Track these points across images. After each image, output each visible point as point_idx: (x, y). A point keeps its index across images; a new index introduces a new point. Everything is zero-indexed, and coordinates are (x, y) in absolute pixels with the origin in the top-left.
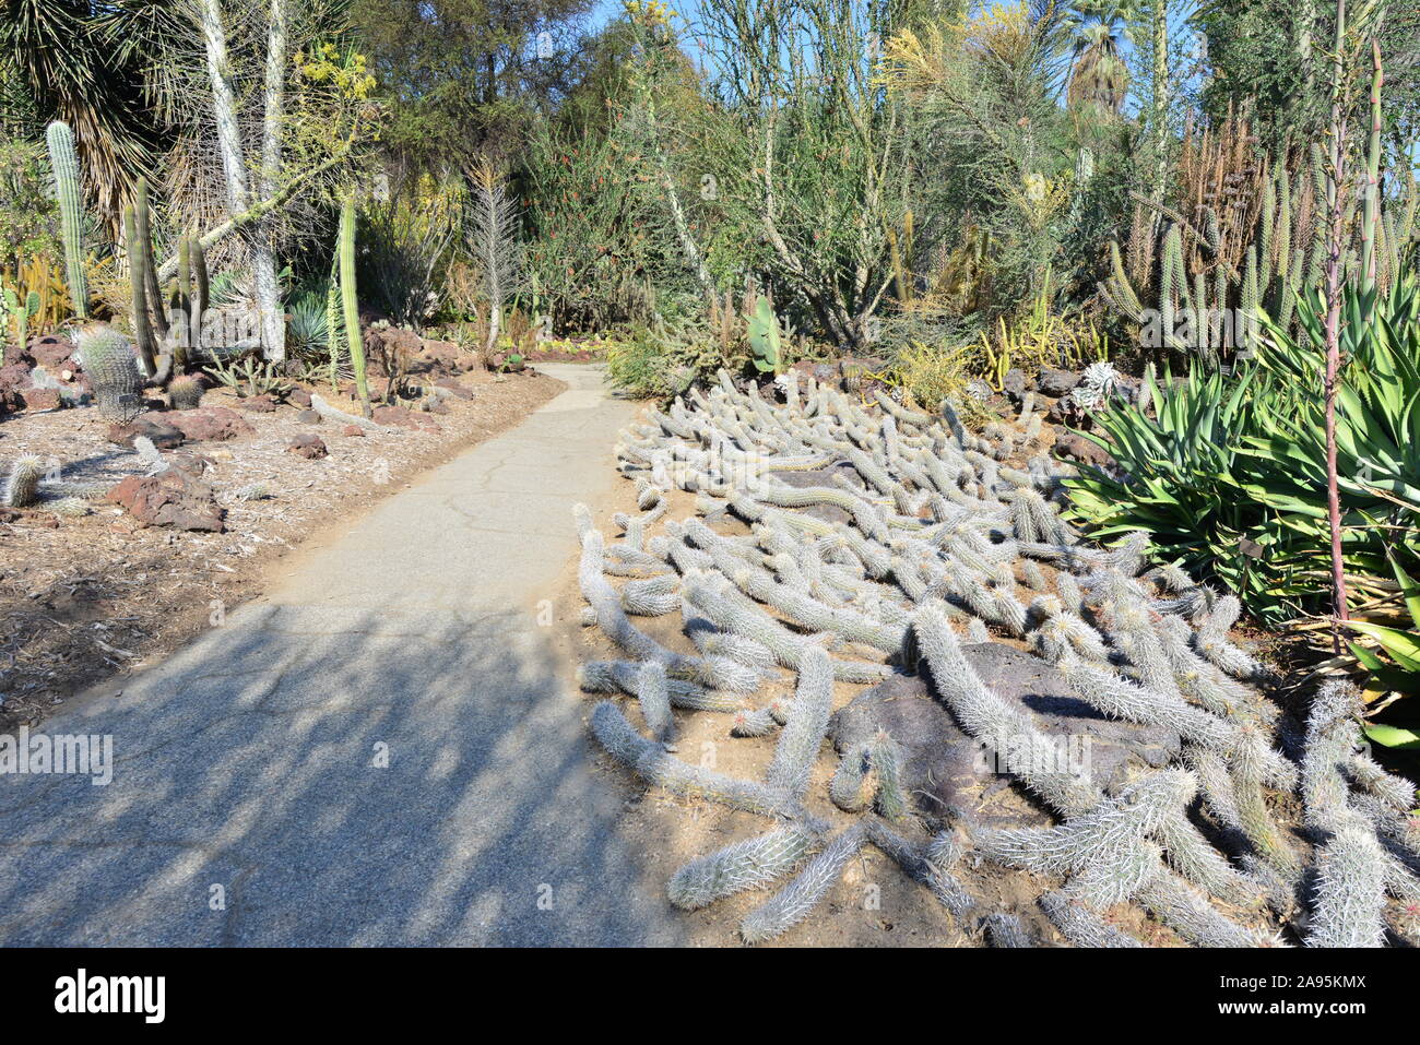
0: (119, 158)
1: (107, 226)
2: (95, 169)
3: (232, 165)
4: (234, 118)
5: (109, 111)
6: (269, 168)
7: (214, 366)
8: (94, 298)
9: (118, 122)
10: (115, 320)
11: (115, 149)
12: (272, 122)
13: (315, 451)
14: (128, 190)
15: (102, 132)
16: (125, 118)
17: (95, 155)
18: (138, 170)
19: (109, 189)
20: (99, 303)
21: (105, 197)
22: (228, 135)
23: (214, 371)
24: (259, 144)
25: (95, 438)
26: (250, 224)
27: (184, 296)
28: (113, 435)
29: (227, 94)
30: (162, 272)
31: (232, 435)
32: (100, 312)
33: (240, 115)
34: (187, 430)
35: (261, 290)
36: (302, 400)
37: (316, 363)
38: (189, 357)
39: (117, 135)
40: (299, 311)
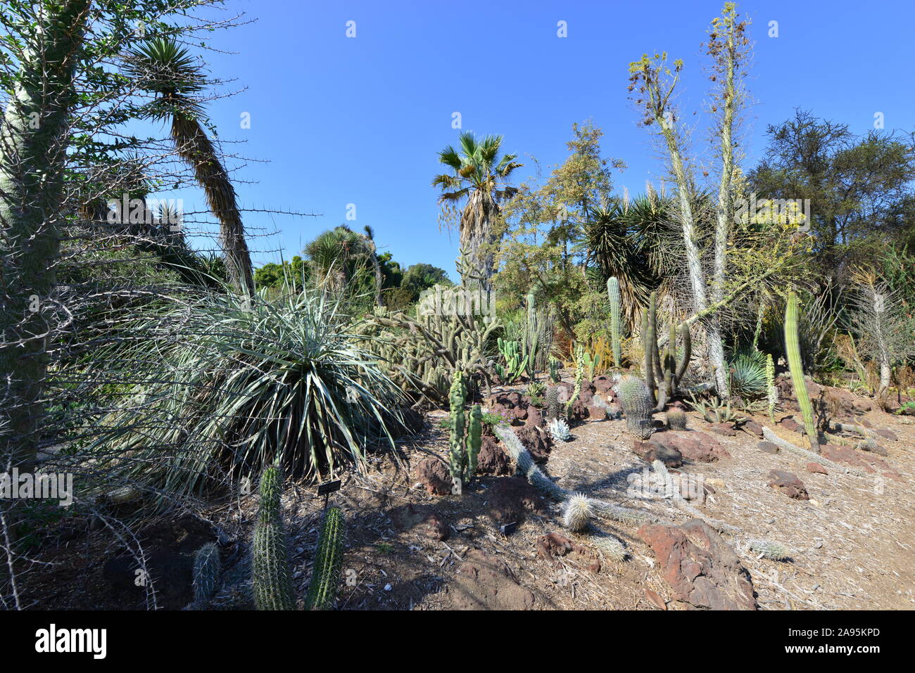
0: (635, 294)
1: (629, 325)
2: (625, 300)
3: (697, 285)
4: (699, 261)
5: (633, 274)
6: (718, 284)
7: (691, 400)
8: (623, 357)
9: (636, 278)
10: (632, 368)
11: (634, 290)
12: (719, 262)
13: (798, 491)
14: (639, 308)
15: (629, 284)
16: (639, 276)
17: (625, 294)
18: (644, 298)
19: (630, 308)
20: (625, 359)
21: (628, 312)
22: (695, 270)
23: (692, 404)
24: (712, 273)
25: (625, 448)
26: (709, 316)
27: (672, 357)
28: (636, 448)
29: (695, 249)
30: (659, 342)
31: (715, 459)
32: (626, 364)
33: (701, 260)
34: (684, 451)
35: (713, 353)
36: (756, 430)
37: (752, 400)
38: (674, 392)
39: (635, 284)
40: (737, 367)
